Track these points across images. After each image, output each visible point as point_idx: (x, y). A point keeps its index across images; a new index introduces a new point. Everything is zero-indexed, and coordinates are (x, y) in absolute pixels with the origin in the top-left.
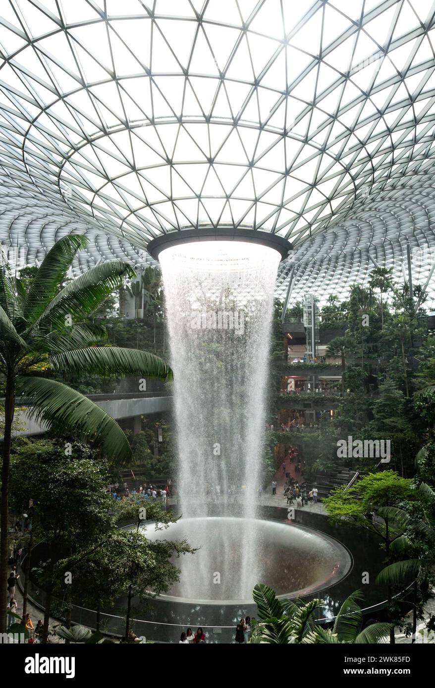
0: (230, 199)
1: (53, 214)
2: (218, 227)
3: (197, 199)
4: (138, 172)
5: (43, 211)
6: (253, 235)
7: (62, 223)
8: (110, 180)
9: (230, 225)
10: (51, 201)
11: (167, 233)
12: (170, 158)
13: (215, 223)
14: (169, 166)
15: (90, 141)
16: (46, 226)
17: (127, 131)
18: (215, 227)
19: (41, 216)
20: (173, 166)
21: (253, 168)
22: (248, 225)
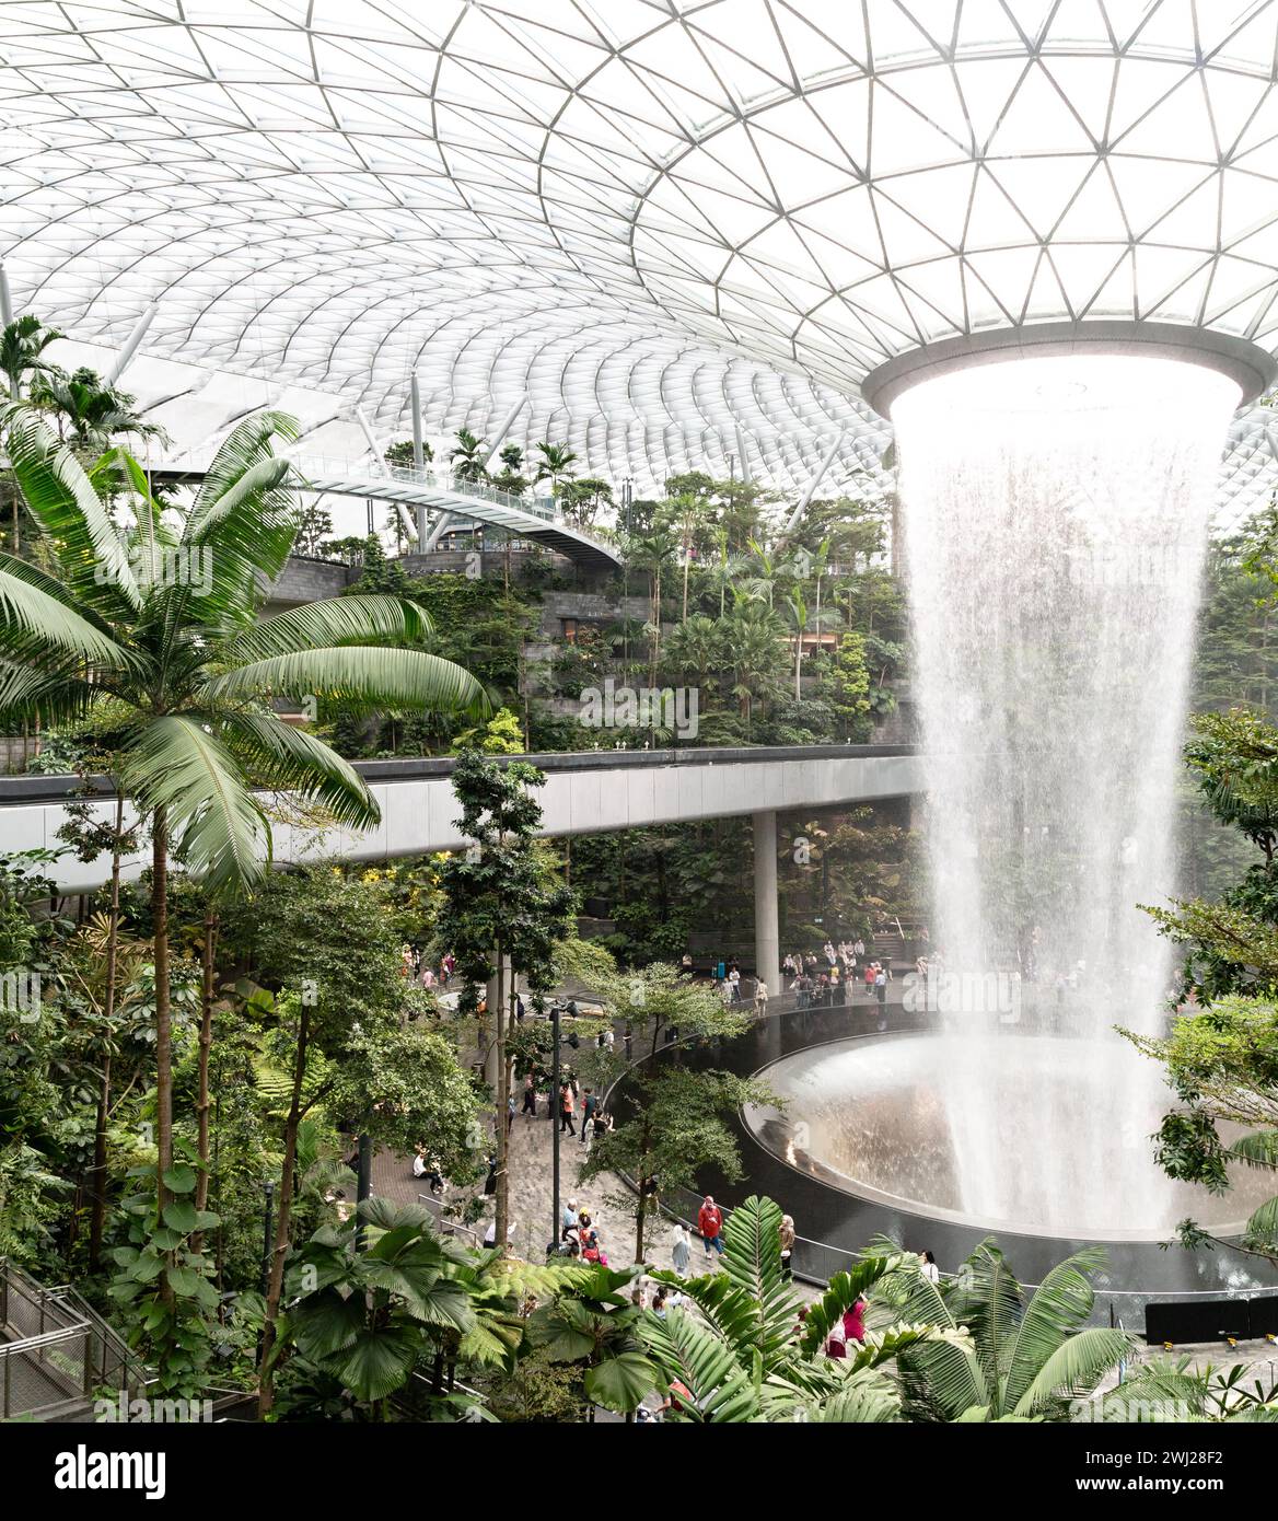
0: (1050, 247)
1: (642, 338)
2: (1026, 323)
3: (957, 258)
4: (791, 216)
5: (618, 334)
6: (1136, 334)
7: (668, 357)
8: (736, 251)
9: (1063, 315)
10: (627, 305)
11: (895, 354)
12: (862, 166)
13: (1016, 314)
14: (864, 188)
15: (664, 171)
16: (638, 368)
17: (739, 125)
18: (1018, 325)
19: (619, 346)
20: (875, 184)
21: (1109, 158)
22: (1115, 308)
